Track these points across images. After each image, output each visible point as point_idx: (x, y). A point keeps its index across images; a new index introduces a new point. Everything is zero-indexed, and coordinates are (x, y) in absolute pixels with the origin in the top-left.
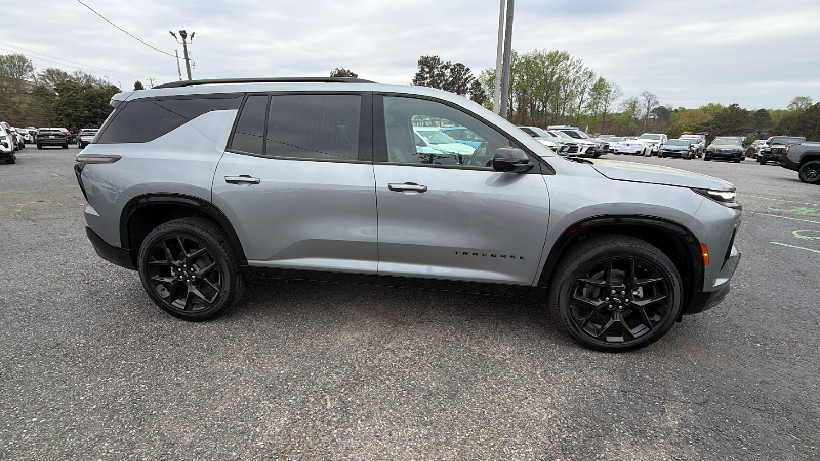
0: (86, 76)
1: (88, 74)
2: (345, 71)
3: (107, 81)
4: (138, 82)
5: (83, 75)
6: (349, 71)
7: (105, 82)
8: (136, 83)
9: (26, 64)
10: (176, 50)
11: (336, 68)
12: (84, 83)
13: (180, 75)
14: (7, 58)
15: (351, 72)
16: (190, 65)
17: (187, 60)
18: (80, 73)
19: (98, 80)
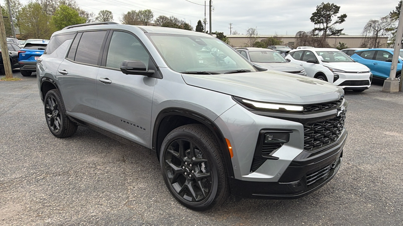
0: (175, 19)
1: (176, 17)
2: (329, 4)
3: (184, 21)
4: (200, 20)
5: (173, 18)
6: (333, 4)
7: (183, 21)
8: (199, 21)
9: (151, 14)
10: (205, 1)
11: (322, 3)
12: (174, 22)
13: (205, 16)
14: (144, 12)
15: (335, 5)
16: (212, 10)
17: (210, 6)
18: (172, 17)
19: (180, 20)
